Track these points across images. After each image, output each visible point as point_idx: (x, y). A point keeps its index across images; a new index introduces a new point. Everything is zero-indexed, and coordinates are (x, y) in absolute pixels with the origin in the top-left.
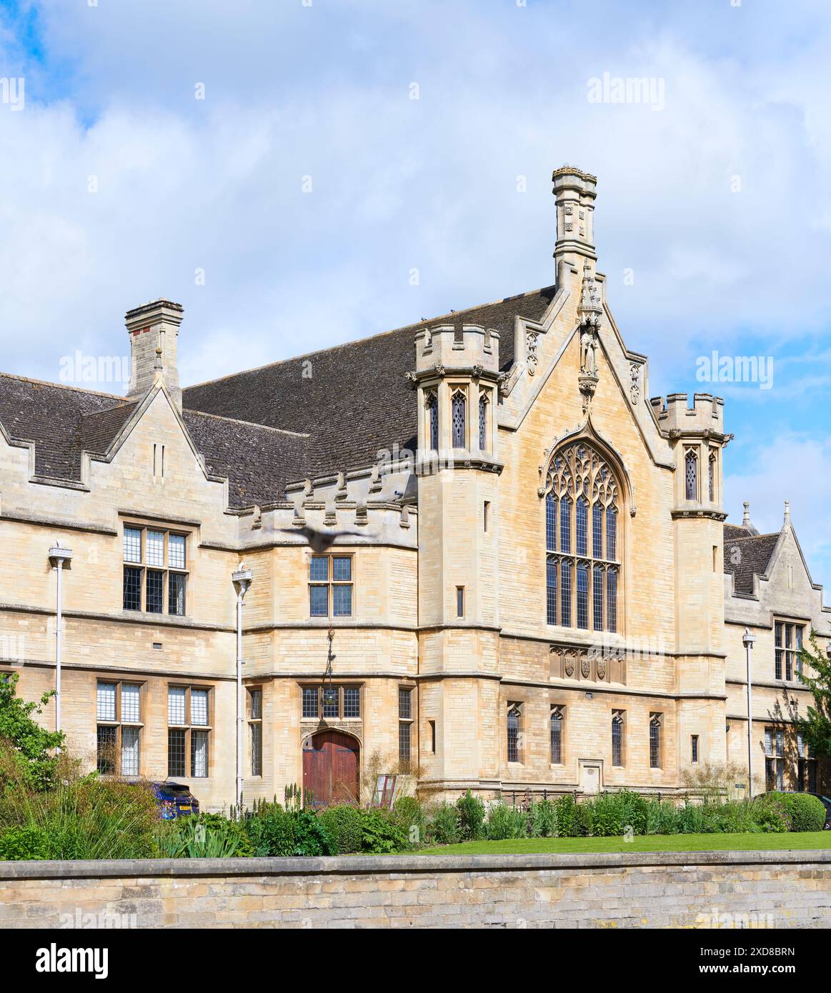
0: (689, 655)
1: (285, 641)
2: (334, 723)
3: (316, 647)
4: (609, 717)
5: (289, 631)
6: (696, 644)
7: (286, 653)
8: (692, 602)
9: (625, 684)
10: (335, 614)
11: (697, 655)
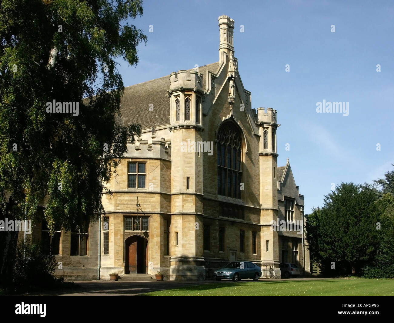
0: (265, 209)
1: (119, 198)
2: (138, 233)
3: (131, 201)
4: (238, 233)
5: (120, 194)
6: (268, 205)
7: (119, 203)
8: (267, 188)
9: (244, 220)
10: (138, 187)
11: (268, 209)
